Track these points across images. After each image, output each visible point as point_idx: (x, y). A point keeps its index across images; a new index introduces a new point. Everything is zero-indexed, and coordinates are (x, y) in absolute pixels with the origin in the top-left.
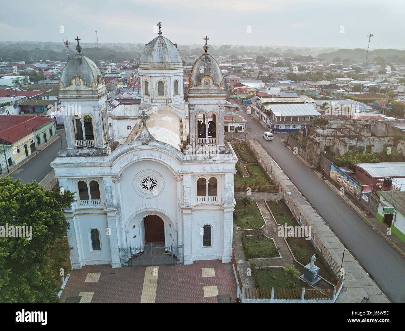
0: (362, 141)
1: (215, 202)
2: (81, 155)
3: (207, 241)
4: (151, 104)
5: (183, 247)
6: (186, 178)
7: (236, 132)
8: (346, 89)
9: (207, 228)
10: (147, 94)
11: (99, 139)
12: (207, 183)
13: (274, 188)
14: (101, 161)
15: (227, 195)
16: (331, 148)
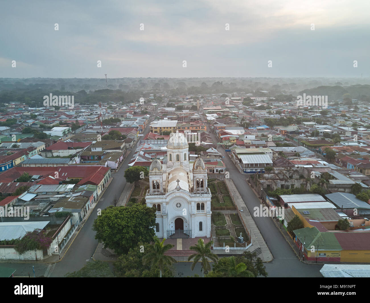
0: (288, 182)
1: (204, 213)
2: (155, 195)
3: (201, 229)
4: (173, 165)
5: (191, 230)
6: (193, 203)
7: (220, 173)
8: (307, 134)
9: (201, 224)
10: (171, 160)
11: (161, 189)
12: (201, 205)
13: (235, 208)
14: (163, 197)
15: (208, 209)
16: (271, 185)
